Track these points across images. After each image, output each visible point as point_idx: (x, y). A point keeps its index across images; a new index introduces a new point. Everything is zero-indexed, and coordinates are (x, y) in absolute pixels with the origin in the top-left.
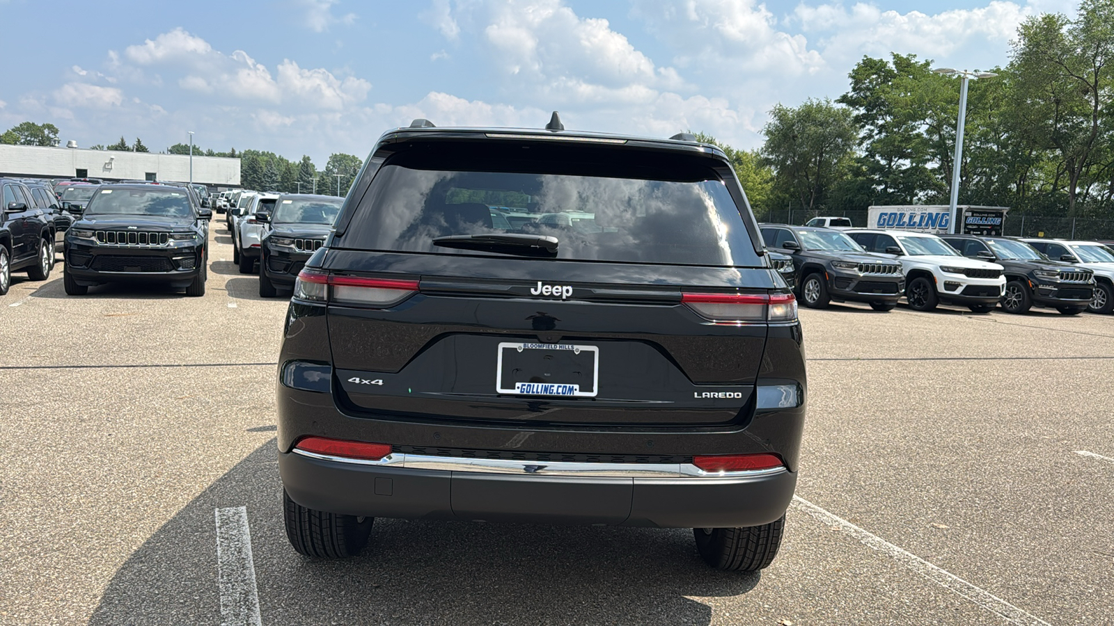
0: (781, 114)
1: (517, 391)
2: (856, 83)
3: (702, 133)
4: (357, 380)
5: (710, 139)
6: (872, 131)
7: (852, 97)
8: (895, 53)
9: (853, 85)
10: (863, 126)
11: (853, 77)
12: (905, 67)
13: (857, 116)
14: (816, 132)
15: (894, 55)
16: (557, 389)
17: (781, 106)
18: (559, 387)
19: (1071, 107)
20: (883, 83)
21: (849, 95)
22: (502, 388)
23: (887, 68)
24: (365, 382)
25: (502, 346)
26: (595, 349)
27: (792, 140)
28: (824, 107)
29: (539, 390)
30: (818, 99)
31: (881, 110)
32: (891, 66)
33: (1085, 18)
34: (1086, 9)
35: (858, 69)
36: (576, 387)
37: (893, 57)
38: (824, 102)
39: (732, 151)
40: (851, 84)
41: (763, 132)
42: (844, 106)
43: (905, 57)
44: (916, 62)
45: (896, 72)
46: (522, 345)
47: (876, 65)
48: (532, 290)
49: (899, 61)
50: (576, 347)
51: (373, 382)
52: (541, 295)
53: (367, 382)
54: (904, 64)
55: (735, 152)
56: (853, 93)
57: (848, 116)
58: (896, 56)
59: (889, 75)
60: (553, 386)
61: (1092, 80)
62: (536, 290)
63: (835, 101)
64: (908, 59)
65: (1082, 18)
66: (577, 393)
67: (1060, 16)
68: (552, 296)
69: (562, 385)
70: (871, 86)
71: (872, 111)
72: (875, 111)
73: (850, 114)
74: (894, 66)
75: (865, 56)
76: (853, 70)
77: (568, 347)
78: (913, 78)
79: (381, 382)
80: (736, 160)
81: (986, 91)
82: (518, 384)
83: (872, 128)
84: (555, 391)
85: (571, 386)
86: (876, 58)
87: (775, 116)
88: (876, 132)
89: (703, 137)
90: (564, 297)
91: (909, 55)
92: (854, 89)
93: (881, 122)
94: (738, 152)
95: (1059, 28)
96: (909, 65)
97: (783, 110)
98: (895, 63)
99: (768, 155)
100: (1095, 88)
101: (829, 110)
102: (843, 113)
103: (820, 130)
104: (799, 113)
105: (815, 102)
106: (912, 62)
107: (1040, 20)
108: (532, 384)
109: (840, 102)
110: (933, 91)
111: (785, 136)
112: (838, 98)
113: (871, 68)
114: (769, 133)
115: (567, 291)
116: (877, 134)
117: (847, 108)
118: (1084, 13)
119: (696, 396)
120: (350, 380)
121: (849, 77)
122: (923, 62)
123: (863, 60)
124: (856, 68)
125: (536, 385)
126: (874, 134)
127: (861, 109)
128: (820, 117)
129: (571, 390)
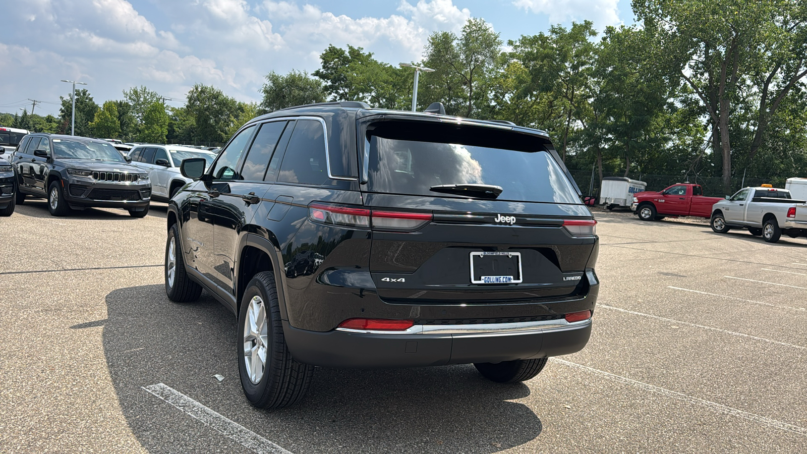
0: (274, 79)
1: (482, 282)
2: (325, 63)
3: (212, 86)
4: (388, 280)
5: (218, 91)
6: (336, 97)
7: (322, 72)
8: (350, 46)
9: (323, 64)
10: (330, 94)
11: (323, 59)
12: (356, 56)
13: (326, 87)
14: (299, 95)
15: (349, 47)
16: (503, 279)
17: (274, 73)
18: (504, 278)
19: (457, 92)
20: (342, 65)
21: (321, 71)
22: (475, 280)
23: (345, 55)
24: (393, 280)
25: (472, 254)
26: (519, 254)
27: (282, 98)
28: (304, 77)
29: (494, 281)
30: (299, 71)
31: (341, 83)
32: (347, 54)
33: (465, 37)
34: (466, 32)
35: (326, 54)
36: (512, 277)
37: (348, 48)
38: (303, 74)
39: (236, 102)
40: (322, 63)
41: (262, 91)
42: (317, 78)
43: (356, 49)
44: (363, 53)
45: (350, 58)
46: (483, 253)
47: (338, 52)
48: (496, 219)
49: (352, 51)
50: (510, 253)
51: (398, 280)
52: (500, 223)
53: (394, 280)
54: (356, 54)
55: (238, 103)
56: (323, 70)
57: (319, 85)
58: (351, 48)
59: (345, 60)
60: (500, 278)
61: (468, 77)
62: (497, 219)
63: (312, 74)
64: (358, 50)
65: (463, 37)
66: (513, 281)
67: (452, 34)
68: (506, 223)
69: (505, 277)
70: (335, 66)
71: (335, 84)
72: (337, 84)
73: (321, 84)
74: (349, 54)
75: (331, 45)
76: (323, 54)
77: (506, 253)
78: (361, 64)
79: (404, 280)
80: (239, 109)
81: (408, 77)
82: (483, 277)
83: (336, 95)
84: (502, 281)
85: (509, 277)
86: (338, 48)
87: (270, 80)
88: (338, 98)
89: (213, 89)
90: (512, 223)
91: (359, 48)
92: (324, 67)
93: (341, 92)
94: (240, 103)
95: (451, 42)
96: (359, 54)
97: (275, 76)
98: (349, 52)
99: (265, 108)
100: (471, 81)
101: (307, 80)
102: (316, 83)
103: (302, 93)
104: (287, 80)
105: (297, 73)
106: (361, 52)
107: (440, 35)
108: (490, 277)
109: (315, 75)
110: (376, 75)
111: (277, 95)
112: (314, 72)
113: (335, 53)
114: (266, 91)
115: (513, 220)
116: (339, 100)
117: (318, 79)
118: (465, 34)
119: (564, 280)
120: (383, 280)
121: (320, 58)
122: (367, 54)
123: (329, 48)
124: (324, 52)
125: (492, 277)
126: (337, 99)
127: (329, 81)
128: (301, 84)
129: (510, 279)
